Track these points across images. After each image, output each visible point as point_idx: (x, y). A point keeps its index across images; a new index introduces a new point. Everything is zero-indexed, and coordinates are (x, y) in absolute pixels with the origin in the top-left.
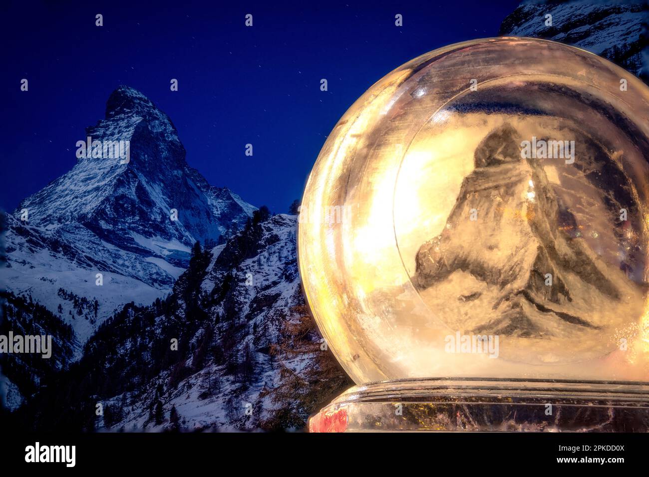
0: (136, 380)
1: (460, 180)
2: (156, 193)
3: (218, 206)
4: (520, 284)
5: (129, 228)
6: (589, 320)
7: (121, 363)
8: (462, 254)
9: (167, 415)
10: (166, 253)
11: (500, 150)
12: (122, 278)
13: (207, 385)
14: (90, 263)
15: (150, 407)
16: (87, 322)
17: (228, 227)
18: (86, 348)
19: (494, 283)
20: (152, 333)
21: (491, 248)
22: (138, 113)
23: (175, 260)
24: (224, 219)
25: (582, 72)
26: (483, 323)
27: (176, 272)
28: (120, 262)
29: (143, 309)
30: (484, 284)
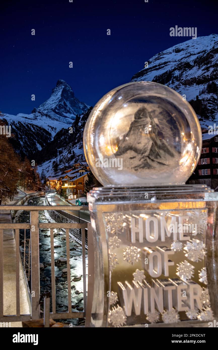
0: (65, 145)
1: (130, 123)
2: (68, 103)
3: (82, 106)
4: (147, 154)
5: (62, 111)
6: (165, 163)
7: (61, 141)
8: (130, 145)
9: (72, 152)
10: (70, 117)
11: (142, 114)
12: (61, 123)
13: (80, 146)
14: (54, 119)
15: (68, 151)
16: (54, 132)
17: (84, 111)
18: (54, 138)
19: (140, 153)
20: (68, 134)
21: (139, 143)
22: (63, 85)
23: (72, 119)
24: (83, 109)
25: (165, 93)
26: (136, 165)
27: (73, 121)
28: (61, 119)
29: (66, 129)
30: (137, 154)
